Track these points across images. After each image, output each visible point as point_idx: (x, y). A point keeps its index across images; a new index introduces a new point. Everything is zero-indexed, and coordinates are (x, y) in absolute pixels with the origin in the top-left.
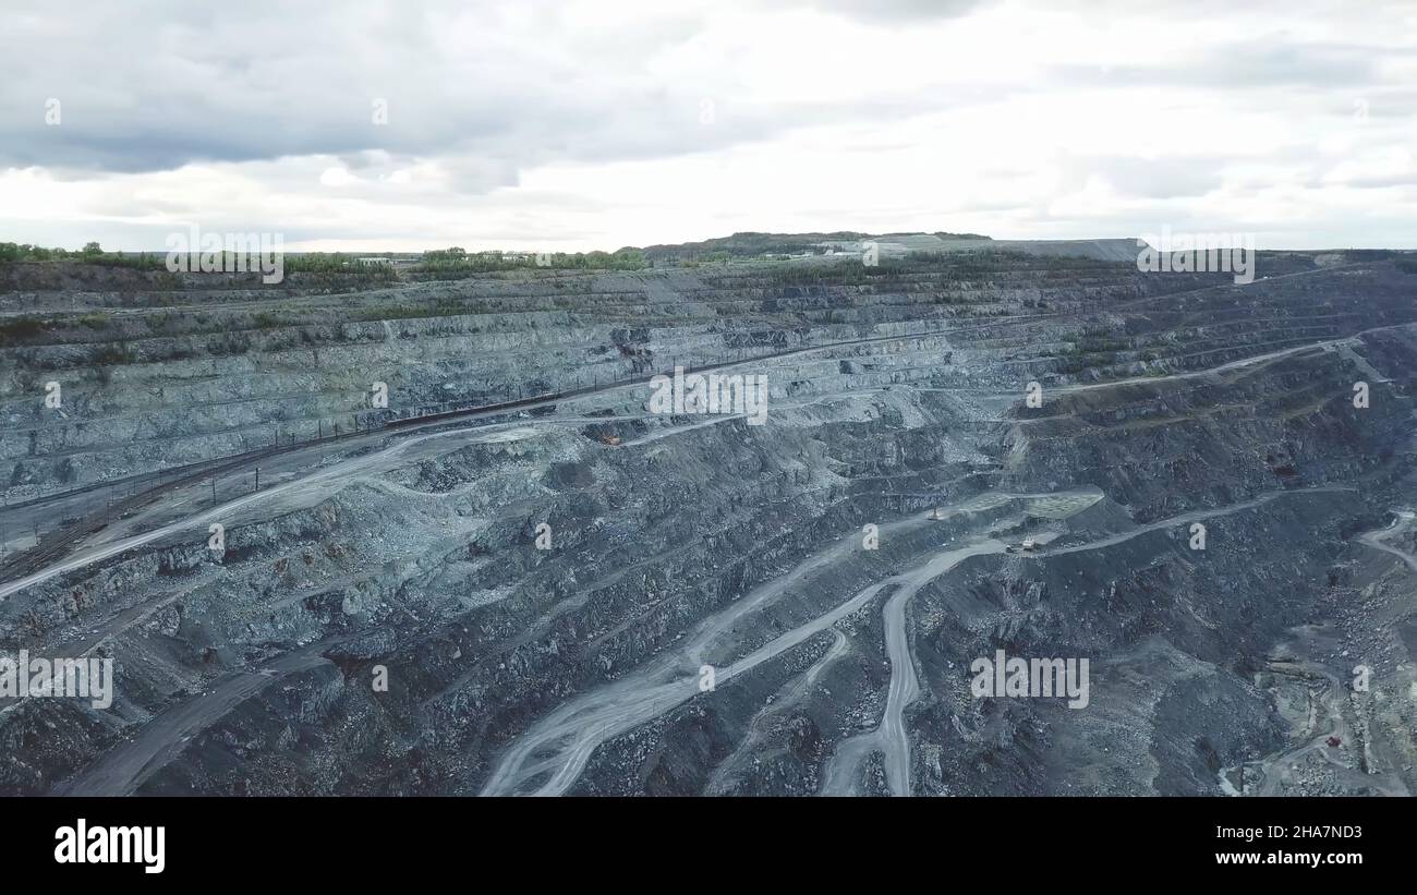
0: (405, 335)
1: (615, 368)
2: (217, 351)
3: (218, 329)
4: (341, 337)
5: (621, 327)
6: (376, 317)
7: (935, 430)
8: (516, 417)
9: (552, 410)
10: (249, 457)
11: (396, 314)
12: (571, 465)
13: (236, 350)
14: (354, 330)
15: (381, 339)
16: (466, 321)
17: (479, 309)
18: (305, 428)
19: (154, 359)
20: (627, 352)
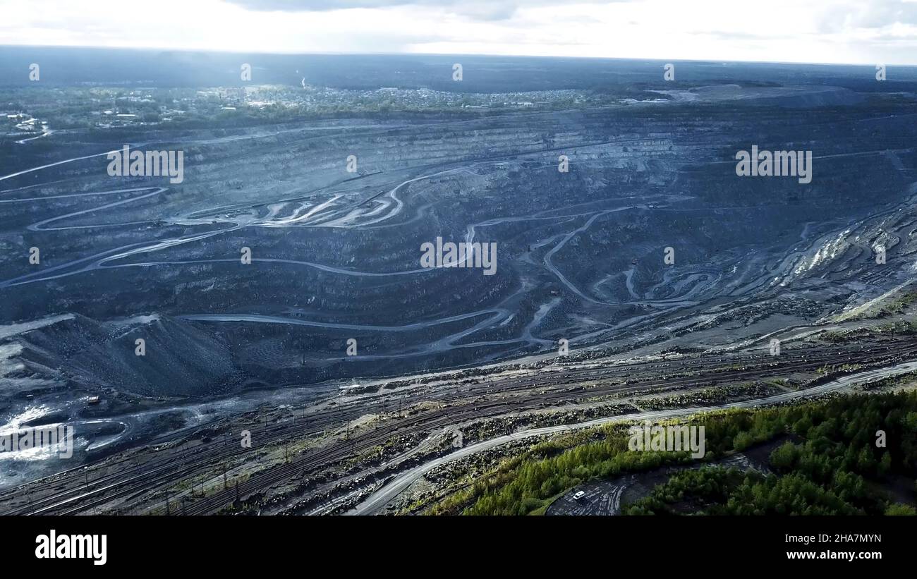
0: (480, 135)
1: (541, 146)
2: (435, 138)
3: (435, 132)
4: (463, 135)
5: (545, 133)
6: (472, 130)
7: (649, 173)
8: (505, 159)
9: (516, 158)
10: (442, 164)
11: (479, 128)
12: (516, 172)
13: (439, 138)
14: (467, 133)
15: (473, 136)
16: (498, 131)
17: (502, 127)
18: (454, 158)
19: (421, 140)
20: (546, 141)
